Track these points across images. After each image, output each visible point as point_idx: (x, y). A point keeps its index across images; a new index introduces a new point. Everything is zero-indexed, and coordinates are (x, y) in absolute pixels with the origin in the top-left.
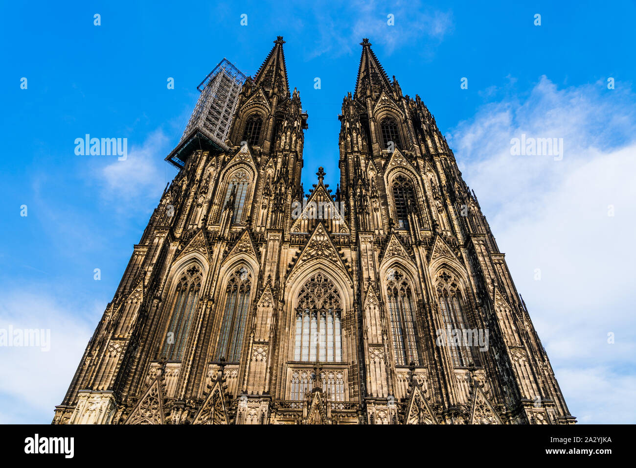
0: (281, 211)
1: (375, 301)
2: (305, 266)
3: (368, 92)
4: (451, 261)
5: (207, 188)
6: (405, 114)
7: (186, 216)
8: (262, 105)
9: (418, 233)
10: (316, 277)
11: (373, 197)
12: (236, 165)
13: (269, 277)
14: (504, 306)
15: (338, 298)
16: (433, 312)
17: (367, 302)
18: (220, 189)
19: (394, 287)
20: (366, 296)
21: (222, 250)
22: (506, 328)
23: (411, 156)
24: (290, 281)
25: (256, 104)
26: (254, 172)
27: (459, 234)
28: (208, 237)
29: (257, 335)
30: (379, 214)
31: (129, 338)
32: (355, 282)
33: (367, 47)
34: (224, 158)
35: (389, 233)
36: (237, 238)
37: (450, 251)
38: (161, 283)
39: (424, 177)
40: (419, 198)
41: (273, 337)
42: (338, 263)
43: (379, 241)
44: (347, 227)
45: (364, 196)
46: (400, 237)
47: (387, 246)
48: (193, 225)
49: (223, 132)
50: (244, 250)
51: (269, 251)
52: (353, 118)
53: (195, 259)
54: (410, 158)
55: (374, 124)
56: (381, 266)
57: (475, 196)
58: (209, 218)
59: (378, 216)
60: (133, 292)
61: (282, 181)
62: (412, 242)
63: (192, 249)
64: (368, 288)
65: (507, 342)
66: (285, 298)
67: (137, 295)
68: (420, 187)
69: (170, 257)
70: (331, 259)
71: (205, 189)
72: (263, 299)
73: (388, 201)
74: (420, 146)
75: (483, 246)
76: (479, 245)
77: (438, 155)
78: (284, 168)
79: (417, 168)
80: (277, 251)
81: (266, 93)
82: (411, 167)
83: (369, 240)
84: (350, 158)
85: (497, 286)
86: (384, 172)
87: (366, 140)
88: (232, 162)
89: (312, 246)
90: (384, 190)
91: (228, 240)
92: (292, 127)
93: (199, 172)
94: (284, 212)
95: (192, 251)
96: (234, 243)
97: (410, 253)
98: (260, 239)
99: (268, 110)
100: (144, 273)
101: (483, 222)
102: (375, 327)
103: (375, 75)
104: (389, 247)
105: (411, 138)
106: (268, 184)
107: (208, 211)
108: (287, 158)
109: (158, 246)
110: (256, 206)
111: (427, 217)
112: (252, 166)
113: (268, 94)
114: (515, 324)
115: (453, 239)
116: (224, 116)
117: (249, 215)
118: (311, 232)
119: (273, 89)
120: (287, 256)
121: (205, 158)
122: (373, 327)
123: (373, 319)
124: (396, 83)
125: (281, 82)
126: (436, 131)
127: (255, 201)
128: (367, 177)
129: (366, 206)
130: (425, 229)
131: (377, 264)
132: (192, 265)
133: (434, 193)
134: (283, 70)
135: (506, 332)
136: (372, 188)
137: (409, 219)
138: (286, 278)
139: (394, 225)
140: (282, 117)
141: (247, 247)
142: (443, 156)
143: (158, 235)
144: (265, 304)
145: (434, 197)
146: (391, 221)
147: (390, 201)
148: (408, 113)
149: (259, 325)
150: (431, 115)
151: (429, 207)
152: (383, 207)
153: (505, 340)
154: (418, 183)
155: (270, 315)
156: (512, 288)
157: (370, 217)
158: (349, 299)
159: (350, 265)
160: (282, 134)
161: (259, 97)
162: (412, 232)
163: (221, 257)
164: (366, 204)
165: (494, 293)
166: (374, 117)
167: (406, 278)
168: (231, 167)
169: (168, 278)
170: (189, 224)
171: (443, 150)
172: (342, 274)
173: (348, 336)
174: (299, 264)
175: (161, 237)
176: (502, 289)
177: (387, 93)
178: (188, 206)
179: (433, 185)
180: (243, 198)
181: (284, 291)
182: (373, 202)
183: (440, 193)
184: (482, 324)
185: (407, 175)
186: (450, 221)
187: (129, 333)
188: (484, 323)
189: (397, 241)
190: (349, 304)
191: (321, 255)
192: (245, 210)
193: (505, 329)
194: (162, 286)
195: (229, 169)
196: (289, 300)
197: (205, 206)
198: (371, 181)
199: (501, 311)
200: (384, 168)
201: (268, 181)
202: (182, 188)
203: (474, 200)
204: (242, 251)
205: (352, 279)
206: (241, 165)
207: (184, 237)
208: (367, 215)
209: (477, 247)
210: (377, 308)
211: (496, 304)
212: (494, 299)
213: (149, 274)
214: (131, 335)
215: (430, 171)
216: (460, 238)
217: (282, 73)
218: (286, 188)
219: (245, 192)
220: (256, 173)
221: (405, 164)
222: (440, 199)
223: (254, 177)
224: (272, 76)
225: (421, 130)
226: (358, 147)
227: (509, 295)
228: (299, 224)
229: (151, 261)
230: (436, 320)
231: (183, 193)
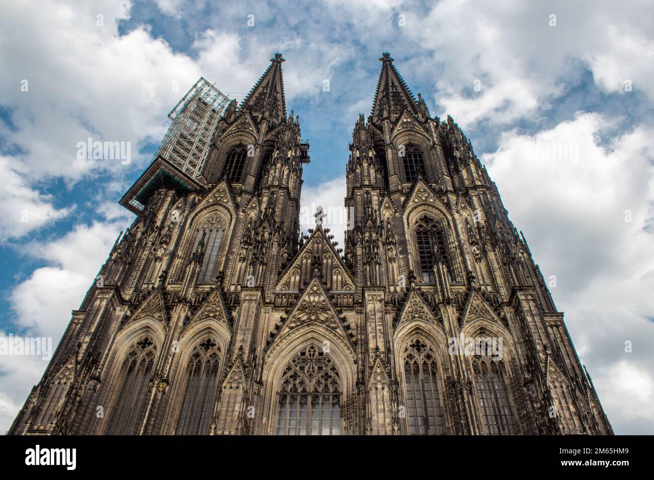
0: (262, 263)
1: (384, 378)
2: (293, 335)
3: (385, 114)
4: (492, 324)
5: (170, 237)
6: (433, 138)
7: (139, 272)
8: (247, 132)
9: (446, 288)
10: (307, 350)
11: (390, 243)
12: (208, 207)
13: (241, 349)
14: (560, 380)
15: (337, 377)
16: (465, 392)
17: (372, 380)
18: (186, 238)
19: (413, 361)
20: (371, 373)
21: (183, 315)
22: (563, 410)
23: (441, 190)
24: (272, 355)
25: (240, 131)
26: (231, 215)
27: (502, 288)
28: (165, 299)
29: (220, 426)
30: (395, 265)
31: (52, 429)
32: (360, 356)
33: (388, 63)
34: (194, 198)
35: (408, 290)
36: (204, 299)
37: (491, 311)
38: (101, 359)
39: (456, 216)
40: (450, 244)
41: (242, 429)
42: (338, 330)
43: (395, 301)
44: (352, 284)
45: (374, 241)
46: (423, 294)
47: (405, 306)
48: (148, 284)
49: (194, 166)
50: (212, 315)
51: (242, 315)
52: (364, 144)
53: (147, 328)
54: (440, 193)
55: (392, 152)
56: (396, 333)
57: (524, 239)
58: (170, 275)
59: (395, 268)
60: (62, 370)
61: (266, 224)
62: (439, 300)
63: (144, 315)
64: (375, 362)
65: (564, 428)
66: (264, 378)
67: (67, 373)
68: (451, 229)
69: (114, 325)
70: (327, 326)
71: (167, 238)
72: (231, 378)
73: (409, 247)
74: (452, 178)
75: (532, 302)
76: (527, 300)
77: (475, 187)
78: (269, 208)
79: (448, 205)
80: (254, 315)
81: (254, 119)
82: (440, 204)
83: (379, 298)
84: (359, 194)
85: (550, 354)
86: (404, 211)
87: (381, 172)
88: (204, 202)
89: (303, 309)
90: (403, 234)
91: (191, 303)
92: (284, 157)
93: (160, 216)
94: (266, 264)
95: (144, 317)
96: (199, 306)
97: (436, 315)
98: (235, 300)
99: (255, 138)
100: (78, 345)
101: (535, 272)
102: (382, 414)
103: (396, 95)
104: (408, 307)
105: (441, 168)
106: (248, 230)
107: (169, 265)
108: (275, 196)
109: (98, 310)
110: (231, 258)
111: (460, 267)
112: (230, 207)
113: (256, 120)
114: (574, 403)
115: (494, 296)
116: (197, 147)
117: (221, 269)
118: (302, 291)
119: (263, 113)
120: (268, 322)
121: (169, 199)
122: (379, 414)
123: (381, 402)
124: (422, 102)
125: (277, 106)
126: (472, 159)
127: (230, 252)
128: (380, 218)
129: (377, 254)
130: (458, 284)
131: (390, 331)
132: (143, 336)
133: (470, 237)
134: (280, 92)
135: (562, 416)
136: (388, 232)
137: (435, 270)
138: (265, 351)
139: (415, 278)
140: (273, 146)
141: (216, 311)
142: (481, 189)
143: (100, 296)
144: (233, 385)
145: (470, 242)
146: (411, 274)
147: (412, 248)
148: (437, 138)
149: (223, 413)
150: (466, 139)
151: (462, 254)
152: (401, 256)
153: (561, 426)
154: (449, 224)
155: (239, 399)
156: (574, 358)
157: (383, 269)
158: (351, 379)
159: (354, 333)
160: (271, 167)
161: (244, 123)
162: (439, 287)
163: (181, 324)
164: (376, 251)
165: (546, 363)
166: (392, 144)
167: (431, 349)
168: (202, 210)
169: (111, 353)
170: (143, 283)
171: (481, 181)
172: (342, 345)
173: (349, 427)
174: (284, 333)
175: (104, 298)
176: (557, 358)
177: (410, 114)
178: (143, 259)
179: (469, 226)
180: (216, 249)
181: (262, 369)
182: (389, 250)
183: (478, 237)
184: (533, 406)
185: (434, 214)
186: (490, 272)
187: (52, 423)
188: (535, 405)
189: (418, 299)
190: (351, 385)
191: (315, 320)
192: (217, 264)
193: (561, 411)
194: (102, 363)
195: (199, 212)
196: (270, 380)
197: (165, 260)
198: (385, 224)
199: (555, 387)
200: (404, 206)
201: (249, 226)
202: (135, 236)
203: (522, 245)
204: (209, 316)
205: (355, 351)
206: (215, 207)
207: (135, 299)
208: (377, 266)
209: (524, 304)
210: (386, 389)
211: (549, 378)
212: (546, 371)
213: (84, 346)
214: (54, 425)
215: (464, 208)
216: (503, 294)
217: (279, 96)
218: (270, 234)
219: (218, 241)
220: (234, 216)
221: (431, 200)
222: (477, 244)
223: (231, 221)
224: (264, 99)
225: (454, 158)
226: (370, 181)
227: (569, 367)
228: (288, 280)
229: (89, 329)
230: (469, 402)
231: (136, 243)
